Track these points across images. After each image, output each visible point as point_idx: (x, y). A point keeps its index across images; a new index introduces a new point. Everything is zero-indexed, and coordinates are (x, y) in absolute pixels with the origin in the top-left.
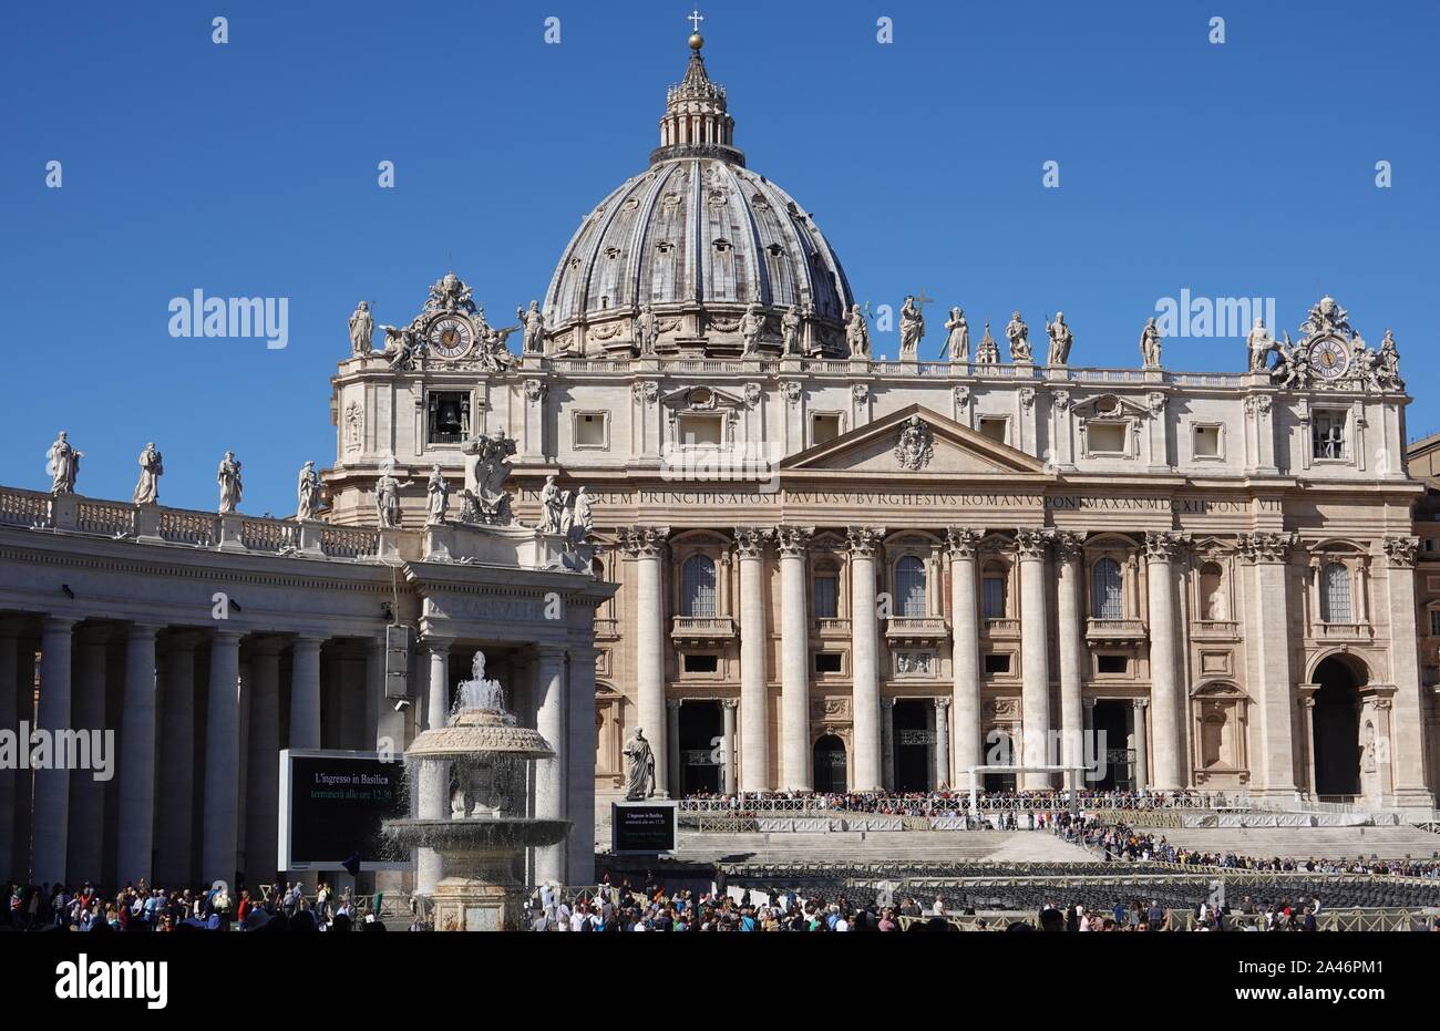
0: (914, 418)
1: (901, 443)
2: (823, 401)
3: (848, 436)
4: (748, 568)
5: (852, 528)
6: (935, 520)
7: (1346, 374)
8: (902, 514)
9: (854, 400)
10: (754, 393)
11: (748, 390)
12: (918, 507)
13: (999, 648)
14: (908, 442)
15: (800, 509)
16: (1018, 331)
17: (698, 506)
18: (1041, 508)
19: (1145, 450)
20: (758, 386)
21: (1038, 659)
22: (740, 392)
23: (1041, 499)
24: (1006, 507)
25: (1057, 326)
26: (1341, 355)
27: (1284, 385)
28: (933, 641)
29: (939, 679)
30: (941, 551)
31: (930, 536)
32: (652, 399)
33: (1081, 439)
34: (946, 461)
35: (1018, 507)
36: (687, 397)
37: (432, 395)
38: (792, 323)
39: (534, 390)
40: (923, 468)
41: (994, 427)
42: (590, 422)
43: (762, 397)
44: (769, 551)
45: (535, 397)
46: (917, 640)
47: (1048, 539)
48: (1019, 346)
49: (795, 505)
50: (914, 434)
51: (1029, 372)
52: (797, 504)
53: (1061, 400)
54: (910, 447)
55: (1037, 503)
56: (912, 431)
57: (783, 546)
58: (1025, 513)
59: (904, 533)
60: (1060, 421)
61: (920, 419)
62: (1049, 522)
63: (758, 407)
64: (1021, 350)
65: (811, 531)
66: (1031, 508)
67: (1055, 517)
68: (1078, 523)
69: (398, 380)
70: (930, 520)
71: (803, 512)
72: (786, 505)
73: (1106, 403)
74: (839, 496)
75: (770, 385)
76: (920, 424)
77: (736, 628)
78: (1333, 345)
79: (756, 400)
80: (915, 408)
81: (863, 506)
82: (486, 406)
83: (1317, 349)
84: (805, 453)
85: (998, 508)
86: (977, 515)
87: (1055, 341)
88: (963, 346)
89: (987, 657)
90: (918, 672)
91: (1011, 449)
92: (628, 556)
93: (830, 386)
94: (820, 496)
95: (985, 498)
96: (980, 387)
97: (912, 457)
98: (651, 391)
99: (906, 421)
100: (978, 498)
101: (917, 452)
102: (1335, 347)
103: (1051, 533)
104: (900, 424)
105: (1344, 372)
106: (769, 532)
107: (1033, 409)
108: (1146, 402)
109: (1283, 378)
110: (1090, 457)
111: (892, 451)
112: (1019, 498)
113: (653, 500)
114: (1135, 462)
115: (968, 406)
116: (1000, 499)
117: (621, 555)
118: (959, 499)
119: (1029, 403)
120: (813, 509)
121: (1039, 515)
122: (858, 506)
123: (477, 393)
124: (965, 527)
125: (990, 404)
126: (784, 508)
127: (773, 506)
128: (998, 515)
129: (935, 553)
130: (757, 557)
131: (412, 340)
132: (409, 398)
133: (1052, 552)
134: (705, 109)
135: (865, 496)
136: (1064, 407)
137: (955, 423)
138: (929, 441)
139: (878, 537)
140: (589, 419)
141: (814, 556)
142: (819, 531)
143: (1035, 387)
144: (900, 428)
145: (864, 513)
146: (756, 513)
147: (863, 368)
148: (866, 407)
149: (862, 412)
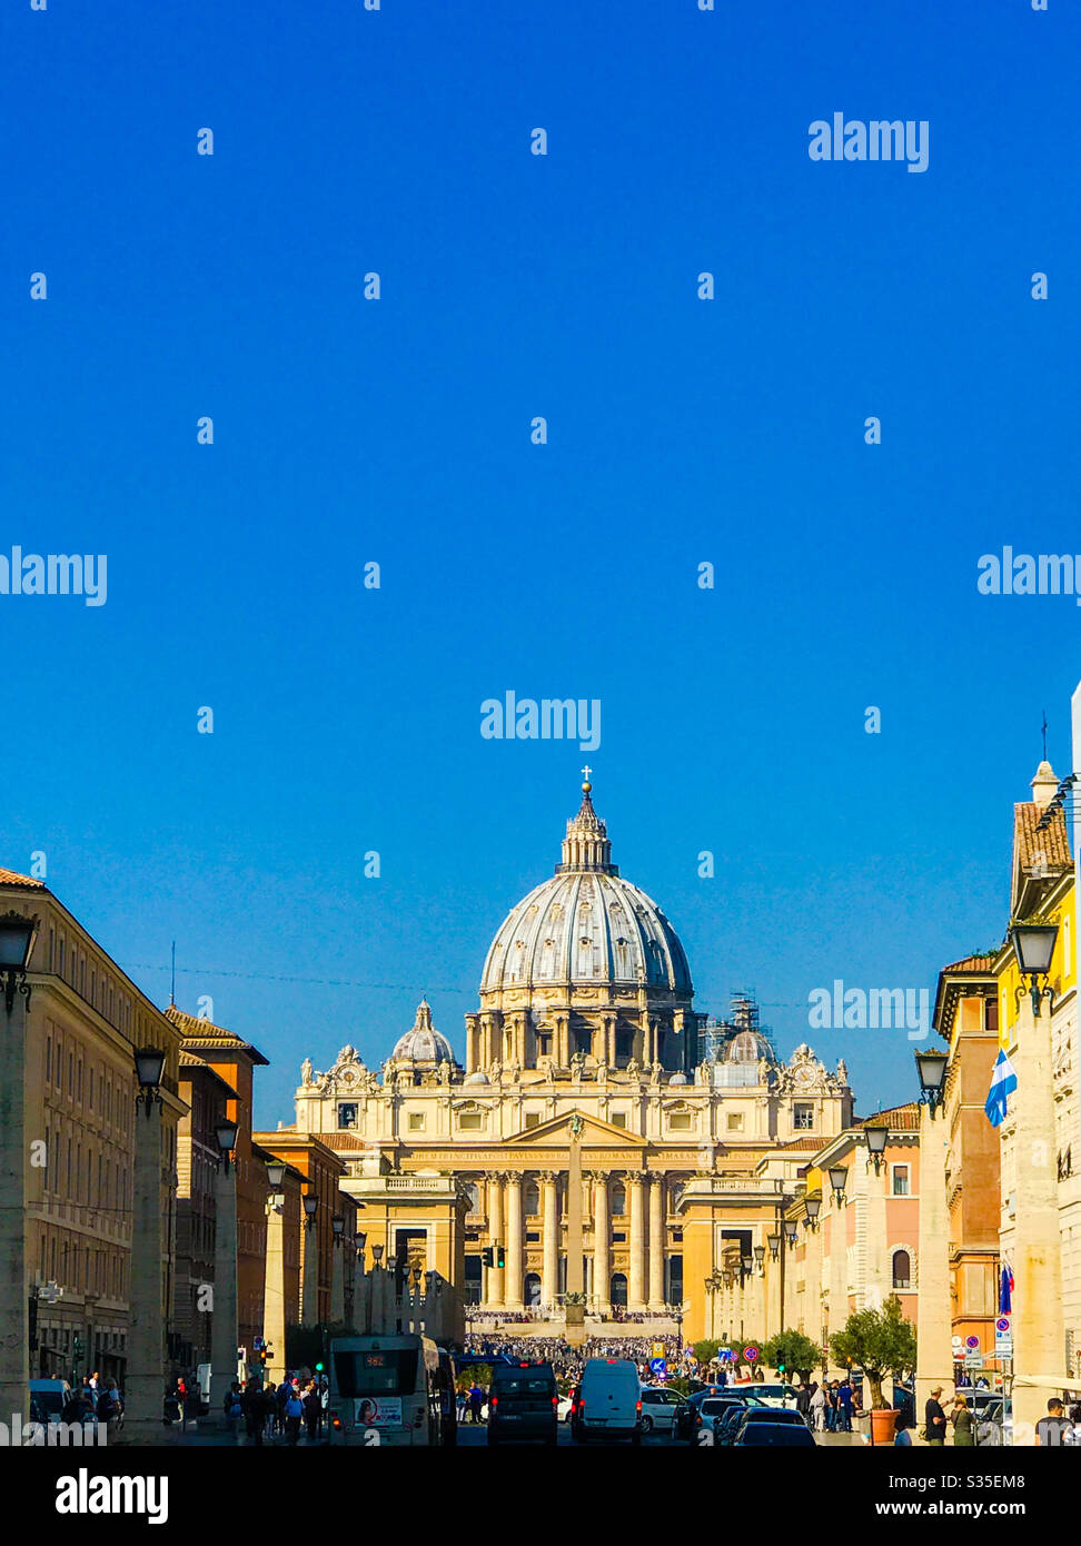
0: (574, 1114)
1: (569, 1127)
2: (531, 1106)
3: (543, 1124)
4: (493, 1190)
5: (543, 1171)
6: (585, 1166)
7: (812, 1085)
9: (547, 1106)
10: (496, 1103)
11: (493, 1102)
13: (618, 1230)
14: (573, 1127)
15: (517, 1161)
18: (640, 1159)
19: (699, 1126)
20: (498, 1099)
21: (637, 1235)
22: (489, 1103)
23: (640, 1154)
24: (622, 1159)
26: (810, 1074)
27: (777, 1092)
29: (588, 1246)
32: (446, 1107)
33: (666, 1122)
34: (592, 1136)
35: (629, 1159)
36: (465, 1105)
37: (340, 1106)
39: (388, 1103)
40: (580, 1139)
41: (619, 1119)
42: (416, 1118)
43: (500, 1105)
44: (503, 1180)
45: (389, 1107)
47: (643, 1174)
48: (633, 1076)
49: (514, 1160)
50: (575, 1123)
51: (637, 1090)
52: (516, 1159)
53: (655, 1103)
54: (574, 1130)
55: (638, 1157)
56: (574, 1121)
57: (509, 1180)
58: (632, 1162)
60: (653, 1113)
61: (578, 1115)
62: (645, 1166)
63: (499, 1110)
64: (634, 1078)
65: (522, 1173)
66: (635, 1160)
67: (649, 1164)
68: (659, 1165)
69: (323, 1099)
71: (518, 1163)
72: (510, 1159)
73: (679, 1103)
74: (537, 1155)
75: (504, 1098)
76: (578, 1118)
77: (487, 1220)
79: (498, 1106)
80: (575, 1110)
81: (548, 1159)
82: (366, 1110)
83: (798, 1071)
84: (521, 1133)
85: (619, 1159)
86: (608, 1162)
87: (654, 1072)
89: (613, 1234)
91: (628, 1132)
93: (534, 1099)
94: (528, 1156)
95: (611, 1155)
96: (611, 1098)
97: (575, 1135)
98: (446, 1103)
99: (571, 1116)
100: (608, 1155)
101: (577, 1132)
102: (808, 1069)
103: (644, 1172)
104: (569, 1117)
105: (812, 1083)
106: (502, 1173)
107: (639, 1108)
108: (699, 1103)
109: (777, 1087)
110: (670, 1133)
111: (564, 1132)
112: (629, 1155)
113: (448, 1157)
114: (693, 1134)
115: (604, 1108)
116: (620, 1155)
118: (598, 1156)
119: (637, 1105)
120: (525, 1161)
121: (639, 1163)
122: (545, 1160)
123: (362, 1105)
124: (601, 1169)
125: (617, 1106)
126: (510, 1161)
127: (505, 1161)
128: (618, 1163)
129: (587, 1182)
130: (496, 1185)
131: (330, 1078)
132: (330, 1105)
133: (647, 1180)
134: (597, 838)
135: (551, 1155)
136: (656, 1107)
137: (598, 1119)
138: (582, 1127)
139: (555, 1175)
140: (418, 1115)
141: (526, 1185)
142: (526, 1172)
143: (641, 1097)
144: (568, 1120)
145: (550, 1163)
146: (496, 1163)
147: (551, 1090)
148: (552, 1109)
149: (551, 1113)
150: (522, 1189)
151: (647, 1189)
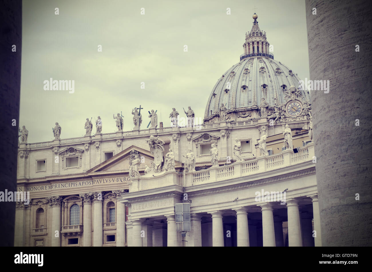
0: (133, 150)
2: (108, 148)
3: (115, 156)
4: (87, 207)
7: (301, 114)
9: (117, 146)
10: (87, 148)
11: (85, 147)
15: (98, 186)
16: (174, 115)
17: (70, 188)
20: (88, 145)
22: (82, 148)
25: (189, 111)
26: (300, 107)
27: (274, 121)
32: (56, 153)
36: (67, 151)
39: (22, 155)
42: (41, 163)
43: (90, 149)
51: (176, 129)
52: (97, 184)
53: (189, 137)
60: (189, 145)
61: (135, 150)
63: (89, 152)
74: (111, 180)
75: (92, 144)
76: (135, 152)
77: (82, 229)
78: (296, 103)
79: (87, 150)
80: (133, 146)
87: (188, 116)
92: (50, 207)
93: (110, 142)
94: (105, 181)
99: (131, 151)
105: (300, 114)
106: (90, 194)
108: (219, 134)
109: (274, 118)
110: (200, 157)
111: (128, 162)
113: (56, 187)
117: (49, 206)
119: (176, 140)
120: (102, 185)
122: (117, 183)
127: (92, 185)
135: (119, 179)
136: (190, 140)
141: (106, 202)
142: (104, 193)
144: (129, 154)
145: (119, 185)
146: (86, 188)
147: (120, 135)
148: (121, 148)
149: (120, 150)
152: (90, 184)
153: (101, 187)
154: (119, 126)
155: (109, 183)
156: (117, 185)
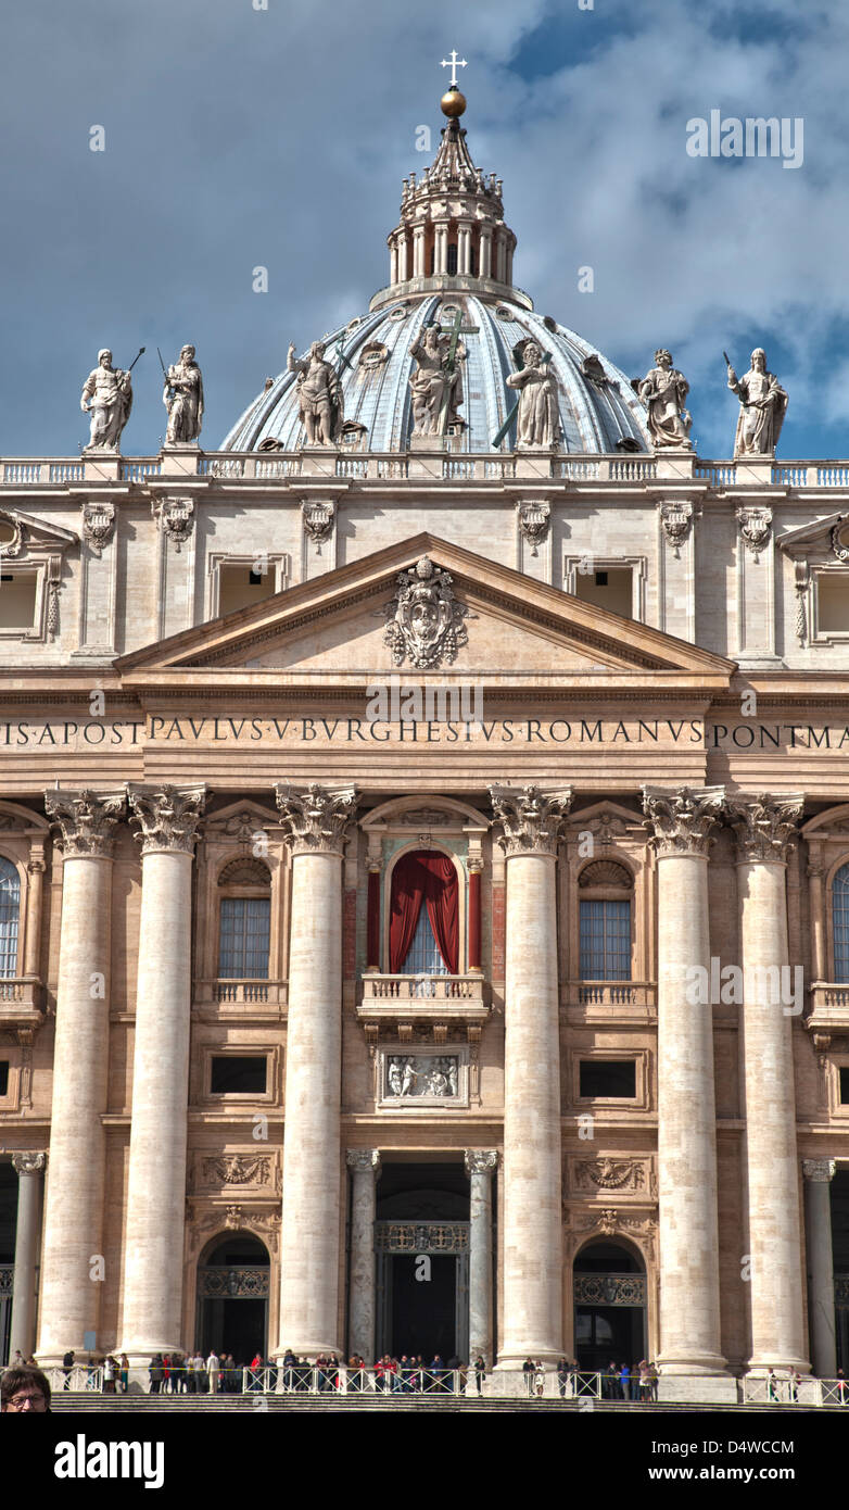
0: (421, 562)
1: (399, 616)
2: (242, 536)
3: (290, 596)
4: (80, 876)
5: (286, 790)
6: (465, 773)
8: (397, 761)
9: (306, 531)
10: (100, 522)
11: (88, 518)
12: (433, 746)
13: (607, 1045)
14: (412, 612)
15: (178, 751)
16: (663, 386)
18: (700, 746)
20: (109, 507)
21: (687, 1068)
23: (700, 728)
24: (621, 744)
25: (753, 379)
28: (458, 1027)
29: (475, 1110)
30: (487, 839)
31: (461, 808)
33: (801, 602)
34: (496, 650)
35: (649, 744)
38: (184, 380)
40: (444, 666)
43: (118, 532)
46: (423, 1026)
47: (709, 810)
48: (664, 418)
49: (168, 744)
50: (423, 597)
51: (684, 469)
52: (175, 743)
53: (755, 527)
54: (418, 624)
55: (690, 737)
56: (419, 589)
57: (146, 831)
58: (664, 757)
59: (407, 803)
60: (753, 570)
61: (435, 565)
62: (716, 772)
63: (110, 553)
64: (668, 426)
65: (198, 797)
66: (677, 746)
67: (733, 767)
70: (456, 773)
71: (185, 759)
72: (153, 743)
74: (263, 725)
75: (133, 504)
76: (435, 574)
79: (104, 537)
80: (424, 542)
81: (314, 744)
84: (200, 632)
85: (606, 746)
86: (558, 762)
87: (747, 406)
88: (544, 420)
89: (583, 1063)
90: (430, 1096)
91: (644, 629)
93: (259, 507)
94: (225, 727)
95: (576, 727)
96: (572, 501)
97: (418, 645)
99: (405, 571)
100: (560, 729)
101: (430, 634)
103: (717, 797)
104: (395, 575)
106: (116, 801)
107: (689, 546)
110: (817, 643)
111: (381, 632)
112: (651, 726)
115: (548, 542)
116: (609, 728)
118: (519, 729)
119: (681, 533)
120: (208, 752)
121: (693, 761)
122: (304, 745)
124: (527, 786)
125: (598, 536)
126: (147, 751)
127: (131, 748)
128: (603, 761)
129: (475, 844)
130: (92, 853)
133: (725, 838)
135: (319, 726)
136: (761, 541)
137: (518, 576)
138: (457, 613)
139: (340, 808)
142: (216, 798)
143: (695, 499)
144: (394, 583)
145: (315, 760)
146: (93, 763)
147: (327, 468)
148: (330, 546)
149: (324, 559)
150: (196, 870)
151: (724, 875)
152: (117, 739)
153: (201, 759)
154: (315, 419)
155: (252, 745)
156: (302, 760)
